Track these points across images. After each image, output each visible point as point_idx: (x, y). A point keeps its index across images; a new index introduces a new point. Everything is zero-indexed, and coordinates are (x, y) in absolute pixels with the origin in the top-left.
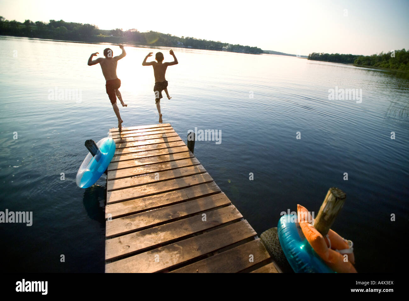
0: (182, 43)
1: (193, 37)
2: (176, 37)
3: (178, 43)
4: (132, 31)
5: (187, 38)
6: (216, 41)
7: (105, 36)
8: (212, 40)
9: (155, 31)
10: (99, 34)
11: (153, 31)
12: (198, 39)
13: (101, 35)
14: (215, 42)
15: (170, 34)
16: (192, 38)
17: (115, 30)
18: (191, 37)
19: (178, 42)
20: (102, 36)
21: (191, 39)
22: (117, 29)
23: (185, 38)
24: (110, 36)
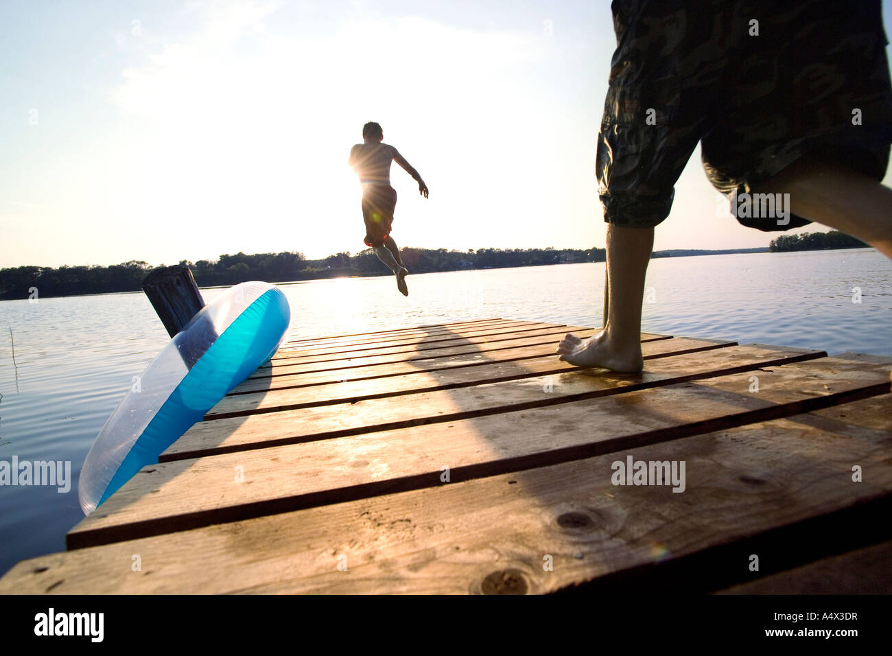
0: (471, 263)
1: (493, 247)
2: (456, 253)
3: (462, 264)
4: (367, 253)
5: (480, 252)
6: (544, 249)
7: (316, 270)
8: (533, 248)
9: (414, 248)
10: (305, 268)
11: (409, 247)
12: (503, 249)
13: (309, 269)
14: (541, 251)
15: (444, 248)
16: (491, 249)
17: (336, 255)
18: (489, 248)
19: (463, 261)
20: (311, 270)
21: (490, 252)
22: (339, 254)
23: (475, 252)
24: (326, 269)
